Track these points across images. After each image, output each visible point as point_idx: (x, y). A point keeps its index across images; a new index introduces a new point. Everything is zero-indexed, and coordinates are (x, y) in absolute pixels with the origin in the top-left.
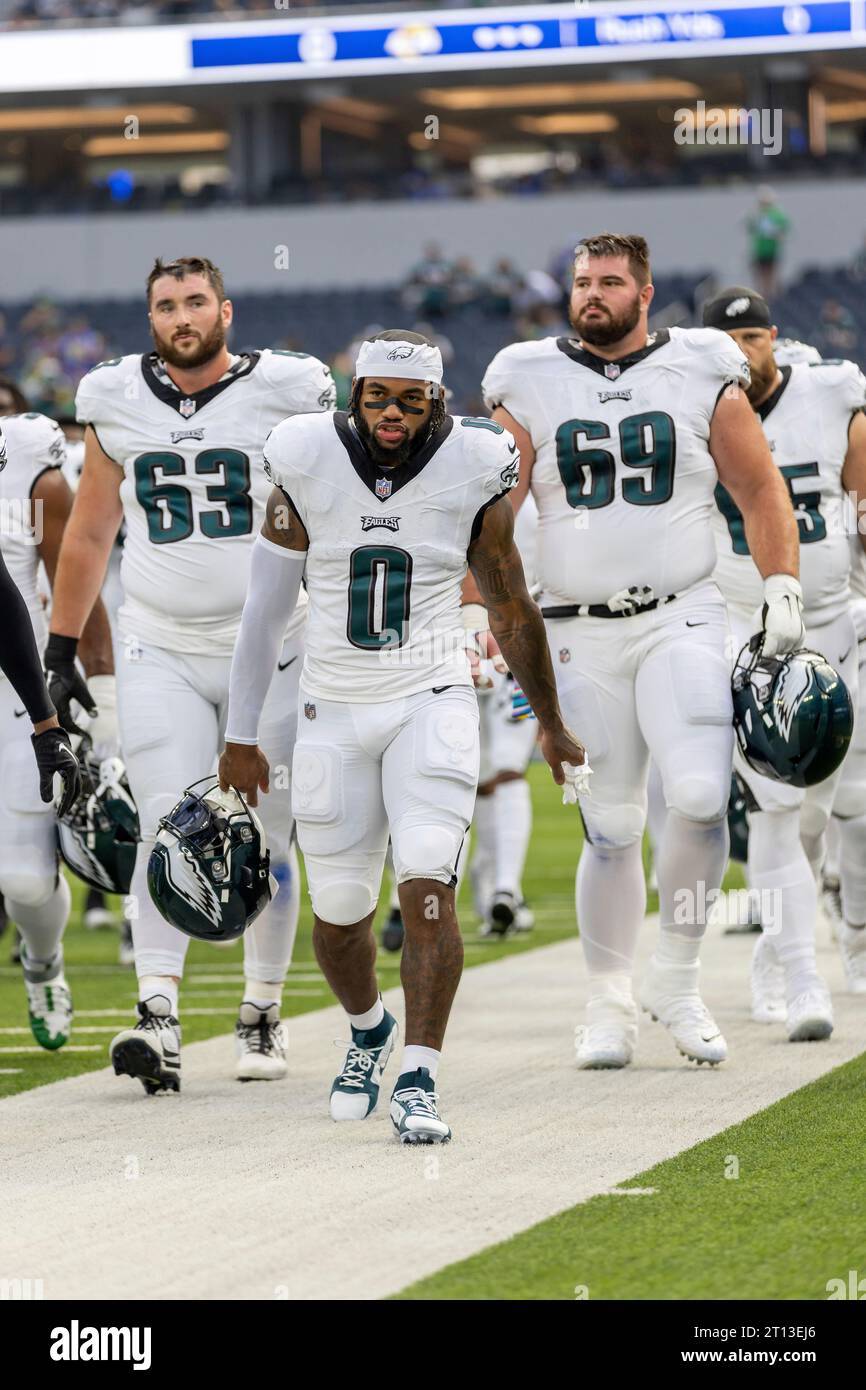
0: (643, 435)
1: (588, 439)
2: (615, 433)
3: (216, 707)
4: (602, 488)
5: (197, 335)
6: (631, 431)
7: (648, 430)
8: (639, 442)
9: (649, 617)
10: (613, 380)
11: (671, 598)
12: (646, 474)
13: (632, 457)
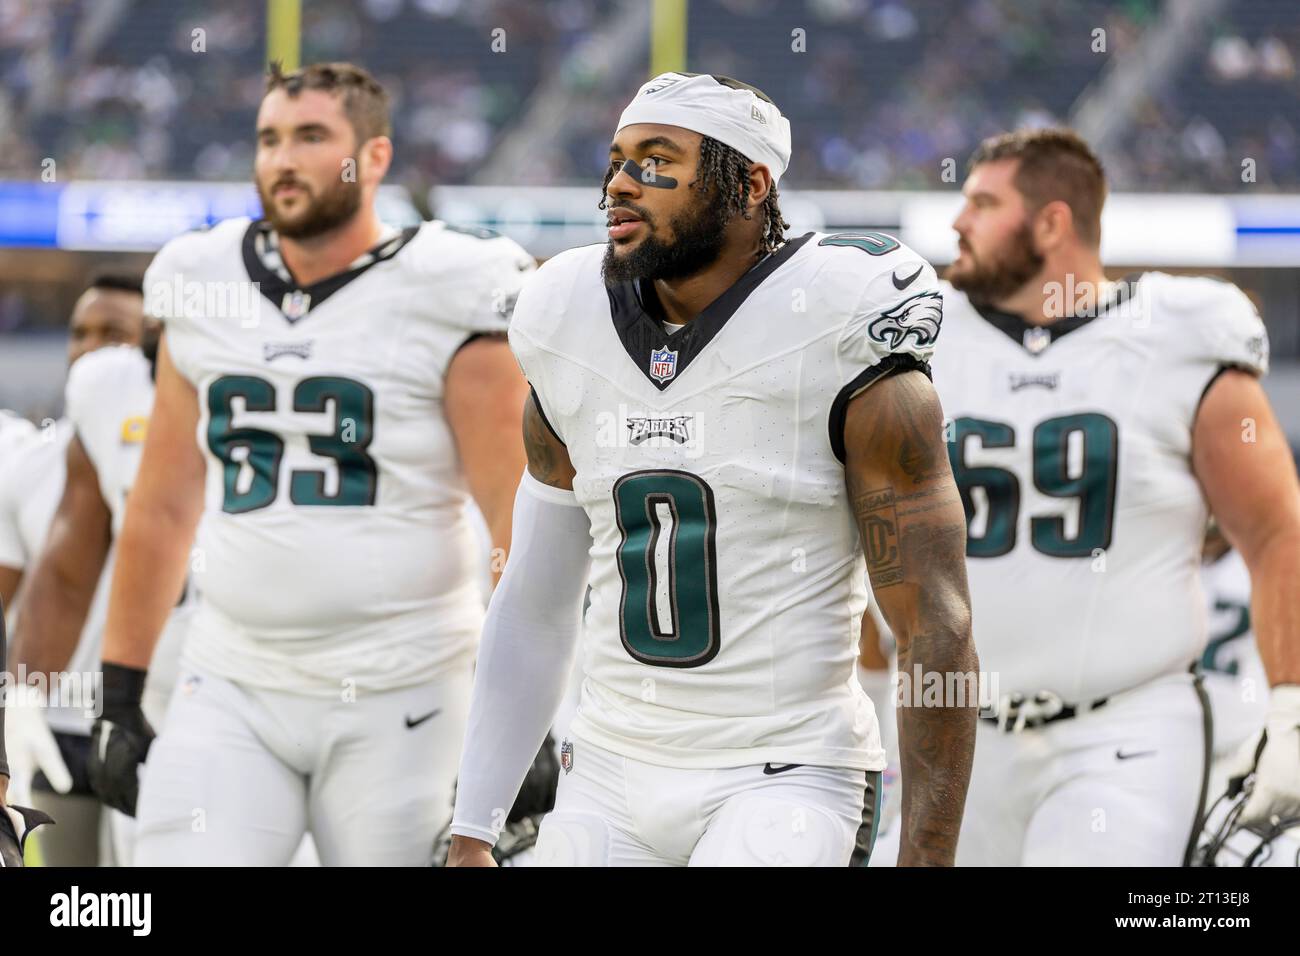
0: (1065, 448)
1: (985, 446)
2: (1025, 441)
3: (306, 779)
4: (1001, 525)
5: (306, 188)
6: (1049, 440)
7: (1076, 441)
8: (1059, 458)
9: (1062, 731)
10: (1036, 355)
11: (1098, 704)
12: (1068, 510)
13: (1050, 480)
